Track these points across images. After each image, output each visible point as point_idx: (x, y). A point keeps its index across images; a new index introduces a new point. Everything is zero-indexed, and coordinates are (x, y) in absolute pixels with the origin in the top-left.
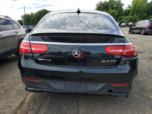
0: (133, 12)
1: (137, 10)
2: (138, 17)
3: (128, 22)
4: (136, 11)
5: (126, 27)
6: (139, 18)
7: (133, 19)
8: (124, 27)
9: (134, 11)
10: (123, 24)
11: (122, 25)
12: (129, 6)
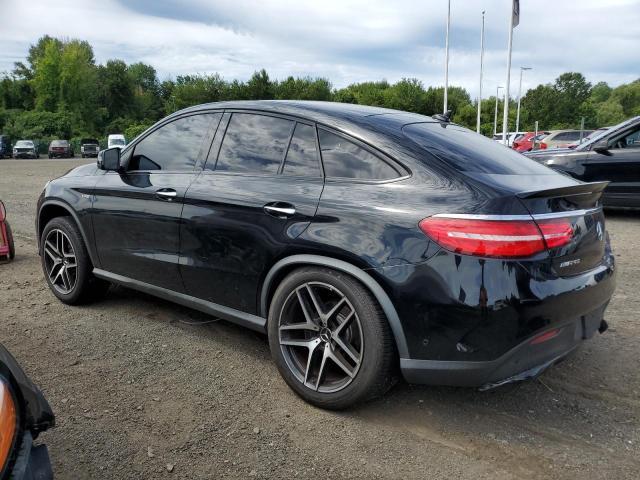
0: (48, 96)
1: (65, 92)
2: (78, 120)
3: (40, 134)
4: (61, 92)
5: (38, 157)
6: (82, 122)
7: (59, 127)
8: (33, 157)
9: (55, 93)
10: (20, 144)
11: (19, 150)
12: (20, 69)
